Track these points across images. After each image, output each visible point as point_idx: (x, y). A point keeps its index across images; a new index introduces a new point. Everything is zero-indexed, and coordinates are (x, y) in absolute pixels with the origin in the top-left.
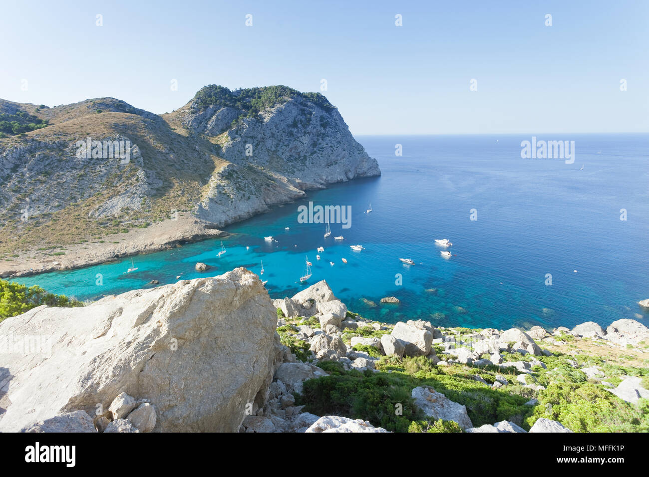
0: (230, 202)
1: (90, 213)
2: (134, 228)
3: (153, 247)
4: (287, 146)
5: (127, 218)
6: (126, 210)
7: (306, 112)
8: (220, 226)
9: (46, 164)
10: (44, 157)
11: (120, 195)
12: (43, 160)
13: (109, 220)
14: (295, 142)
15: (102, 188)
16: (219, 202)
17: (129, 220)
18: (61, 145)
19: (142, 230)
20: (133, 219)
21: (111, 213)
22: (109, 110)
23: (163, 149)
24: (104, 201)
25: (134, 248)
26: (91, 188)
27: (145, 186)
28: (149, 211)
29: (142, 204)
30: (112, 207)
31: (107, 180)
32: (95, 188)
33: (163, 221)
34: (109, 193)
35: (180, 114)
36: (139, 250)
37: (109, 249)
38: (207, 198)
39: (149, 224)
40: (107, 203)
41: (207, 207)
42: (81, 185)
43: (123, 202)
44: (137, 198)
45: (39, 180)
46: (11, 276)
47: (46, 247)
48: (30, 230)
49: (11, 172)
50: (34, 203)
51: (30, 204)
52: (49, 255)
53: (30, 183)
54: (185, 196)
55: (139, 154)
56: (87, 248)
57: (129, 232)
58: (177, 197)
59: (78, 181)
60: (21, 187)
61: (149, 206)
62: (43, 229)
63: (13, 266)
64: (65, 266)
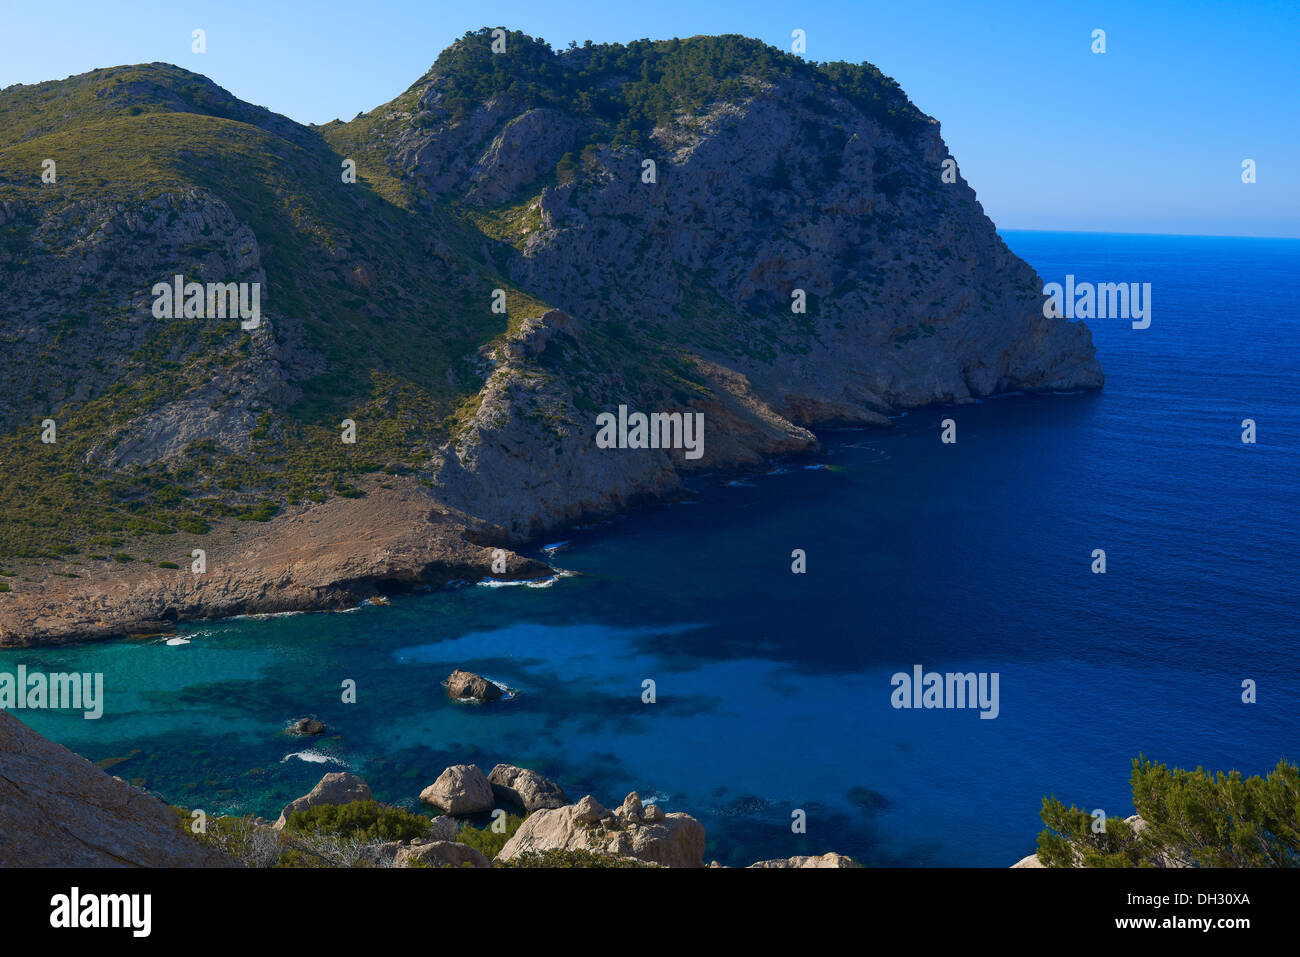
0: (552, 450)
1: (90, 454)
2: (227, 519)
3: (290, 593)
4: (750, 254)
5: (206, 480)
6: (201, 451)
7: (823, 134)
8: (514, 536)
11: (187, 397)
13: (146, 480)
14: (777, 244)
15: (130, 370)
16: (515, 450)
17: (211, 489)
18: (18, 215)
19: (258, 527)
20: (223, 487)
21: (155, 459)
22: (165, 106)
23: (330, 245)
24: (136, 415)
25: (226, 589)
26: (99, 366)
27: (270, 371)
28: (278, 462)
29: (256, 436)
30: (163, 437)
31: (151, 344)
32: (111, 366)
33: (323, 503)
34: (152, 389)
35: (380, 127)
36: (245, 600)
37: (147, 586)
38: (473, 431)
39: (278, 508)
40: (146, 423)
41: (473, 464)
42: (69, 356)
43: (196, 423)
44: (240, 412)
54: (398, 416)
55: (256, 259)
56: (76, 577)
57: (210, 532)
58: (374, 419)
59: (62, 341)
61: (278, 444)
64: (7, 631)
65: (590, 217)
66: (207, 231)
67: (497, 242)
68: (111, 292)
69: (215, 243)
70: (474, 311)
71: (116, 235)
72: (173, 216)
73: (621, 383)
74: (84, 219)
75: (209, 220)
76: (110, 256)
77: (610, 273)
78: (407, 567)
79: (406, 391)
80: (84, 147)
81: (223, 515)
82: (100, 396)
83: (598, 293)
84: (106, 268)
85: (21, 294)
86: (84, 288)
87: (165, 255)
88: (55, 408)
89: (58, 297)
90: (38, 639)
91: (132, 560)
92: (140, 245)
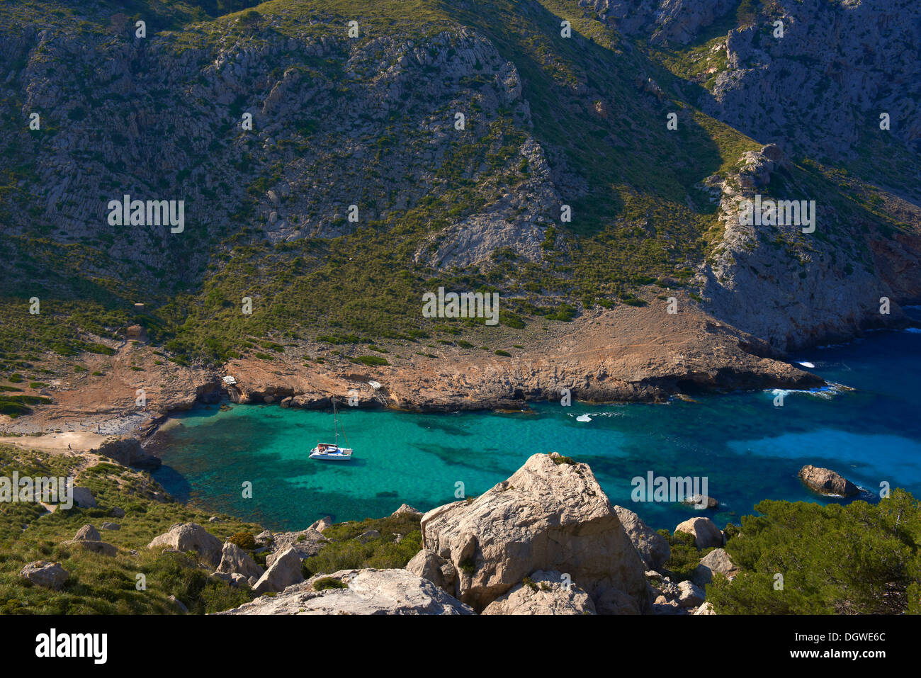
1: (417, 255)
2: (536, 318)
3: (611, 385)
6: (506, 257)
9: (306, 100)
10: (302, 80)
11: (485, 211)
12: (299, 89)
13: (466, 280)
15: (437, 185)
17: (519, 292)
18: (333, 48)
19: (563, 327)
20: (528, 290)
21: (469, 262)
23: (572, 80)
24: (449, 224)
25: (556, 377)
26: (411, 181)
27: (548, 191)
28: (568, 271)
29: (546, 247)
30: (471, 244)
31: (449, 163)
32: (421, 181)
33: (613, 309)
34: (456, 202)
36: (574, 388)
37: (493, 370)
38: (725, 254)
39: (575, 311)
40: (457, 231)
41: (731, 283)
42: (388, 170)
43: (496, 233)
44: (530, 225)
45: (293, 144)
46: (284, 400)
47: (336, 336)
48: (287, 282)
49: (231, 114)
50: (287, 207)
51: (277, 209)
52: (349, 358)
53: (274, 151)
54: (658, 236)
55: (520, 91)
56: (435, 357)
57: (527, 327)
58: (637, 237)
59: (381, 158)
60: (255, 159)
61: (565, 255)
62: (315, 282)
63: (281, 374)
64: (402, 397)
65: (773, 58)
66: (478, 66)
67: (687, 81)
68: (412, 117)
69: (486, 77)
71: (410, 68)
72: (451, 53)
73: (835, 215)
74: (383, 53)
75: (479, 56)
76: (408, 86)
77: (793, 112)
78: (703, 370)
79: (658, 213)
81: (533, 314)
82: (416, 206)
83: (783, 130)
84: (405, 97)
85: (344, 117)
86: (391, 113)
87: (449, 87)
88: (383, 215)
89: (373, 121)
90: (428, 406)
91: (472, 346)
92: (430, 77)
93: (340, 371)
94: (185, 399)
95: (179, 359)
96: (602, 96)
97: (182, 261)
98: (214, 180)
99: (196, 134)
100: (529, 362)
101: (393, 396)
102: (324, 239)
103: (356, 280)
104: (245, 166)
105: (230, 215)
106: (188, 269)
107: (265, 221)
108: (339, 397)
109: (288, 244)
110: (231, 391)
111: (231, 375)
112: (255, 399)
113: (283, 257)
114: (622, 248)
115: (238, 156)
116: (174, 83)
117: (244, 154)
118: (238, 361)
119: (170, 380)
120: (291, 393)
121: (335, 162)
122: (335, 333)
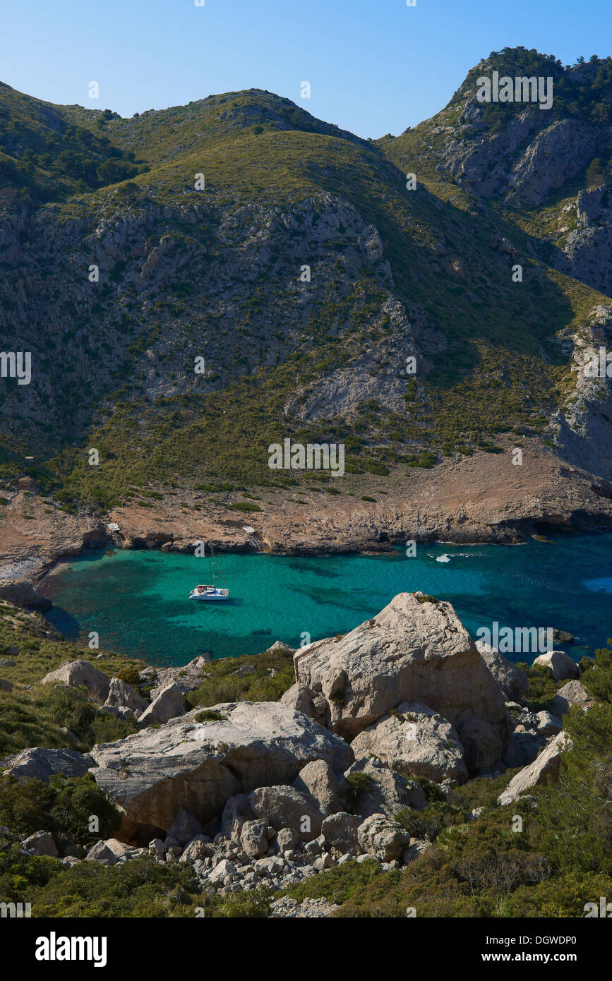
1: (286, 408)
2: (399, 465)
3: (471, 528)
5: (376, 432)
6: (370, 408)
9: (180, 265)
10: (177, 246)
11: (350, 365)
12: (174, 254)
13: (333, 431)
15: (304, 342)
17: (382, 441)
18: (205, 216)
19: (425, 473)
20: (391, 439)
22: (272, 125)
23: (431, 241)
24: (316, 378)
25: (418, 521)
26: (281, 338)
27: (409, 346)
28: (429, 421)
29: (408, 399)
30: (337, 397)
31: (316, 321)
32: (290, 339)
33: (471, 456)
34: (323, 358)
35: (428, 140)
36: (437, 531)
37: (359, 515)
38: (578, 402)
39: (436, 458)
40: (324, 385)
41: (584, 430)
42: (258, 329)
43: (361, 386)
44: (392, 378)
45: (169, 306)
46: (164, 545)
47: (212, 484)
48: (166, 435)
49: (111, 279)
50: (164, 364)
51: (155, 367)
52: (224, 505)
53: (152, 312)
54: (514, 387)
55: (381, 253)
56: (304, 503)
57: (391, 474)
58: (494, 387)
59: (252, 318)
60: (135, 321)
61: (426, 406)
62: (192, 434)
63: (161, 521)
64: (274, 541)
66: (342, 230)
67: (540, 240)
68: (280, 279)
69: (350, 239)
70: (545, 299)
71: (278, 233)
72: (316, 217)
74: (252, 219)
75: (343, 220)
76: (276, 249)
78: (558, 512)
79: (514, 365)
80: (236, 160)
81: (396, 461)
82: (285, 362)
84: (273, 260)
85: (217, 280)
86: (261, 275)
87: (315, 249)
88: (254, 371)
89: (243, 282)
90: (299, 549)
91: (340, 493)
92: (296, 241)
93: (216, 518)
94: (73, 545)
95: (67, 508)
96: (460, 255)
97: (68, 416)
98: (97, 340)
99: (79, 298)
100: (393, 507)
101: (266, 540)
102: (200, 395)
103: (229, 432)
104: (125, 327)
105: (111, 373)
106: (73, 424)
107: (145, 378)
108: (215, 542)
109: (166, 400)
110: (115, 537)
111: (115, 522)
112: (138, 544)
113: (161, 412)
114: (480, 399)
115: (118, 318)
116: (59, 251)
117: (124, 316)
118: (121, 509)
119: (59, 527)
120: (171, 538)
121: (209, 322)
122: (211, 482)
